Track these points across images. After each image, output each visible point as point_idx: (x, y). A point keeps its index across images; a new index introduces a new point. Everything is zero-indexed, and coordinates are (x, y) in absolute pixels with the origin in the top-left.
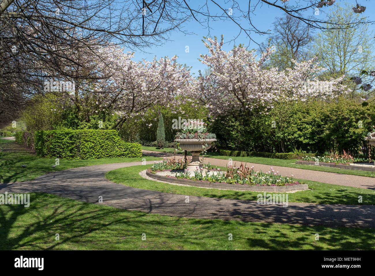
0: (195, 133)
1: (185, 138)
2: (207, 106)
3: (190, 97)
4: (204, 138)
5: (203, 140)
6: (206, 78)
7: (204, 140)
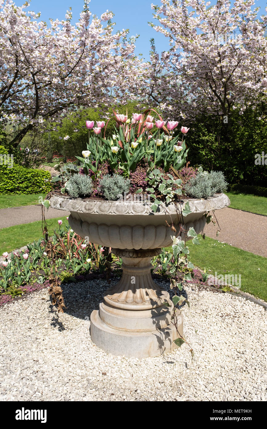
0: (133, 168)
1: (83, 196)
2: (163, 106)
3: (133, 90)
4: (176, 199)
5: (172, 206)
6: (163, 55)
7: (181, 207)
